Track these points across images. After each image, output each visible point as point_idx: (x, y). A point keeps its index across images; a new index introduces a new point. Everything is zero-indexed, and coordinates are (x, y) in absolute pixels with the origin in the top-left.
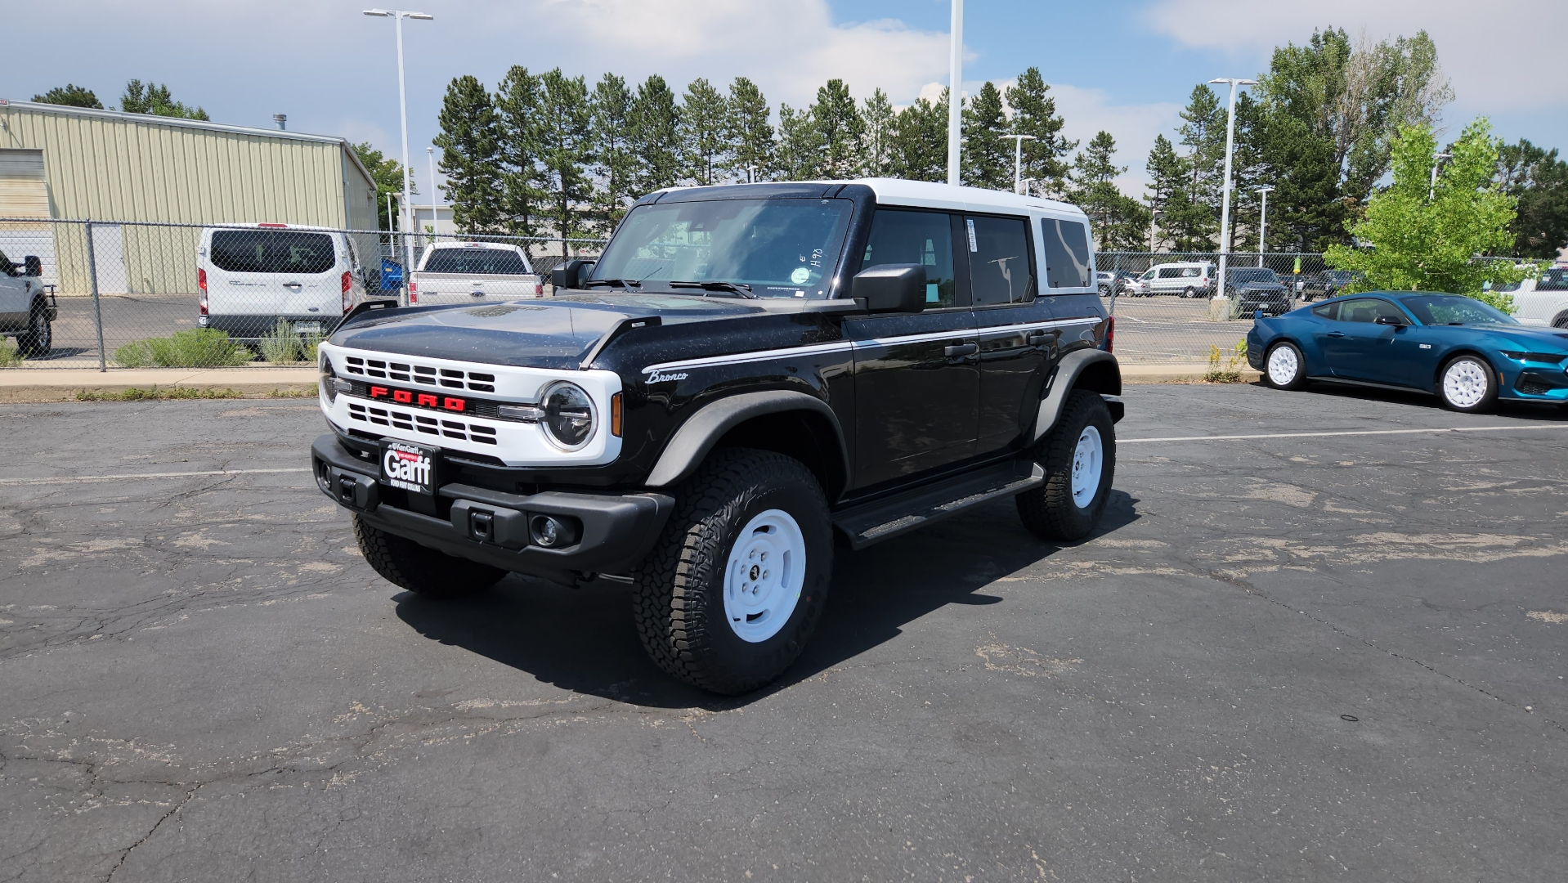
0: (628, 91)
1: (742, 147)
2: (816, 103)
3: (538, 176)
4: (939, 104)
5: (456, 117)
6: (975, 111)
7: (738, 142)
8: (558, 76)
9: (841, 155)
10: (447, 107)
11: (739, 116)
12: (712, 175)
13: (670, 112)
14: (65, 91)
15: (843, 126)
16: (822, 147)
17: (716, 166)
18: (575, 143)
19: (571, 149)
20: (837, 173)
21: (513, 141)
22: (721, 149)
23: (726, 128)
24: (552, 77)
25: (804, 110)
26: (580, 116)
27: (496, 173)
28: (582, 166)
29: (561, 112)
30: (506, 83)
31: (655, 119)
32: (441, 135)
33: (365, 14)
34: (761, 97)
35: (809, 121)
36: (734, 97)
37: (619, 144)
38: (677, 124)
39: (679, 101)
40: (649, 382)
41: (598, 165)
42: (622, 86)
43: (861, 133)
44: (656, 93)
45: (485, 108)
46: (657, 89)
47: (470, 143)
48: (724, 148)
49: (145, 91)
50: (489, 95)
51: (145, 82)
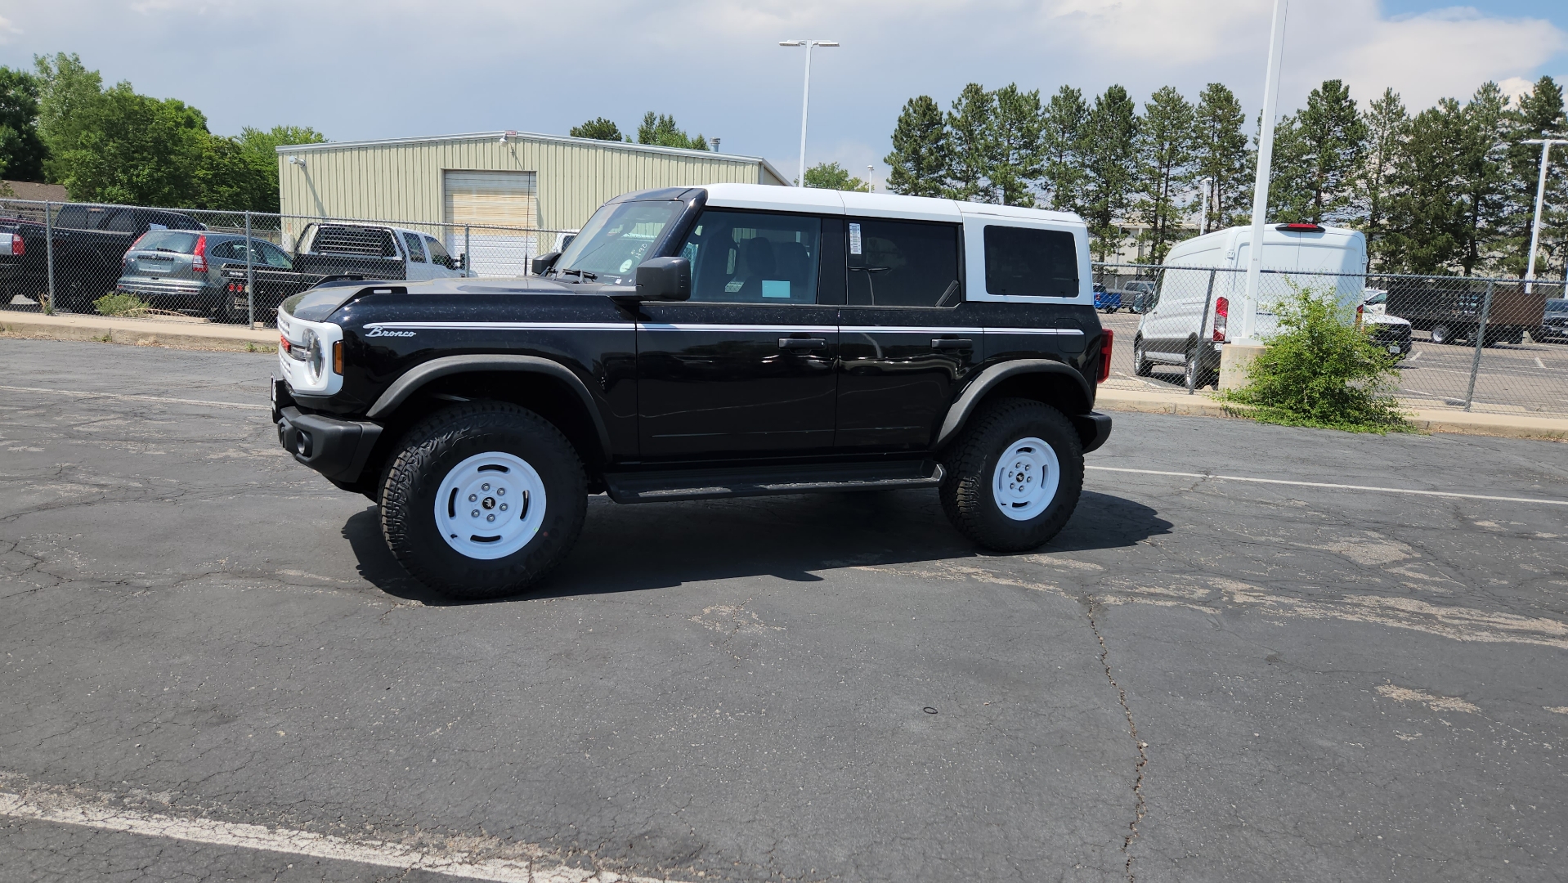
0: (1084, 103)
1: (1205, 158)
2: (1307, 108)
3: (981, 191)
4: (1472, 104)
5: (908, 136)
6: (1523, 112)
7: (1204, 152)
8: (1013, 92)
9: (1329, 165)
10: (900, 127)
11: (1207, 125)
12: (1169, 188)
13: (1127, 123)
14: (595, 123)
15: (1338, 131)
16: (1305, 157)
17: (1174, 179)
18: (1022, 158)
19: (1016, 165)
20: (1324, 185)
21: (959, 157)
22: (1181, 160)
23: (1190, 138)
24: (1006, 93)
25: (1288, 116)
26: (1029, 130)
27: (938, 189)
28: (1024, 181)
29: (1011, 127)
30: (960, 101)
31: (1110, 130)
32: (892, 154)
33: (781, 45)
34: (1236, 103)
35: (1294, 127)
36: (1204, 104)
37: (1068, 159)
38: (1135, 136)
39: (1139, 111)
40: (370, 335)
41: (1043, 180)
42: (1078, 98)
43: (1361, 139)
44: (1115, 103)
45: (936, 126)
46: (1117, 99)
47: (918, 160)
48: (1185, 159)
49: (657, 122)
50: (941, 114)
51: (657, 114)
